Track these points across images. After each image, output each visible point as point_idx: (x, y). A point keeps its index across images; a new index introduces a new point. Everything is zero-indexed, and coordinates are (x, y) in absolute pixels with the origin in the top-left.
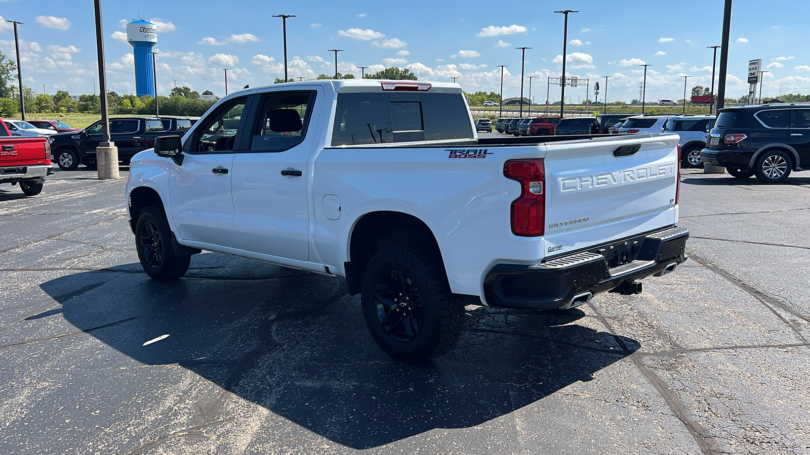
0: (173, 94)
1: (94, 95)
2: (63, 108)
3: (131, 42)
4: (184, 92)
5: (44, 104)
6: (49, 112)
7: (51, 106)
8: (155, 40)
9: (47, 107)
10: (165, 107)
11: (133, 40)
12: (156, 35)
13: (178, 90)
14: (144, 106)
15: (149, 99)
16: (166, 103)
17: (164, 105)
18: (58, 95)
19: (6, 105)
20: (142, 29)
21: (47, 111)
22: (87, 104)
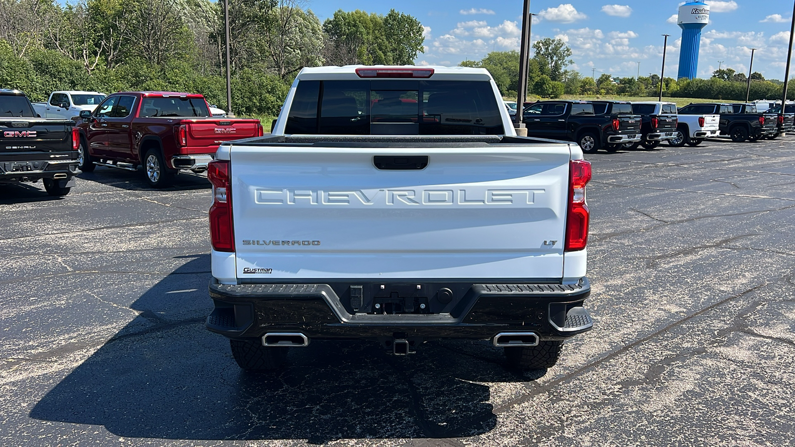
0: (715, 76)
1: (633, 78)
2: (603, 91)
3: (681, 25)
4: (727, 75)
5: (588, 87)
6: (590, 94)
7: (593, 88)
8: (706, 21)
9: (589, 90)
10: (700, 89)
11: (683, 23)
12: (708, 16)
13: (720, 73)
14: (679, 89)
15: (685, 81)
16: (701, 86)
17: (699, 88)
18: (601, 78)
19: (555, 87)
20: (694, 11)
21: (589, 93)
22: (625, 87)
